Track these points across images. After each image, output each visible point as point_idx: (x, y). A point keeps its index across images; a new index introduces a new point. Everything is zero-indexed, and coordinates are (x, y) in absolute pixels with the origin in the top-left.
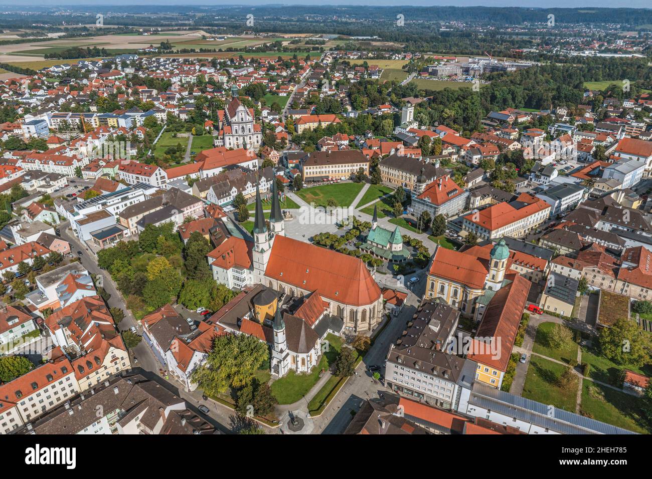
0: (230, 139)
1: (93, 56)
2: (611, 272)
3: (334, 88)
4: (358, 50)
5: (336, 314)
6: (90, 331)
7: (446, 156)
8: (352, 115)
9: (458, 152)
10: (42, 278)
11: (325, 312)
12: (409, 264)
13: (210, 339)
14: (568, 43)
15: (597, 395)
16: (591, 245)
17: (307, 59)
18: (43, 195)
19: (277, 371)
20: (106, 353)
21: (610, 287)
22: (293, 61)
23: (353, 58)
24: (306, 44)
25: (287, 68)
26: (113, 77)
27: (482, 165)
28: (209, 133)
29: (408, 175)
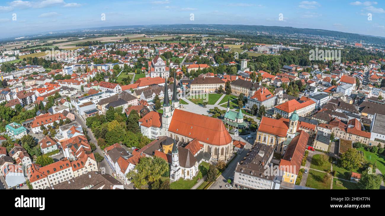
0: (153, 74)
1: (95, 45)
2: (344, 130)
3: (206, 54)
4: (219, 40)
5: (207, 151)
6: (80, 150)
7: (264, 82)
8: (216, 65)
9: (270, 81)
10: (62, 127)
11: (201, 150)
12: (247, 129)
13: (138, 159)
14: (314, 42)
15: (339, 184)
16: (334, 119)
17: (194, 43)
18: (67, 97)
19: (173, 178)
20: (87, 160)
21: (344, 137)
22: (186, 44)
23: (216, 43)
24: (193, 38)
25: (183, 47)
26: (102, 52)
27: (282, 86)
28: (144, 73)
29: (245, 89)
